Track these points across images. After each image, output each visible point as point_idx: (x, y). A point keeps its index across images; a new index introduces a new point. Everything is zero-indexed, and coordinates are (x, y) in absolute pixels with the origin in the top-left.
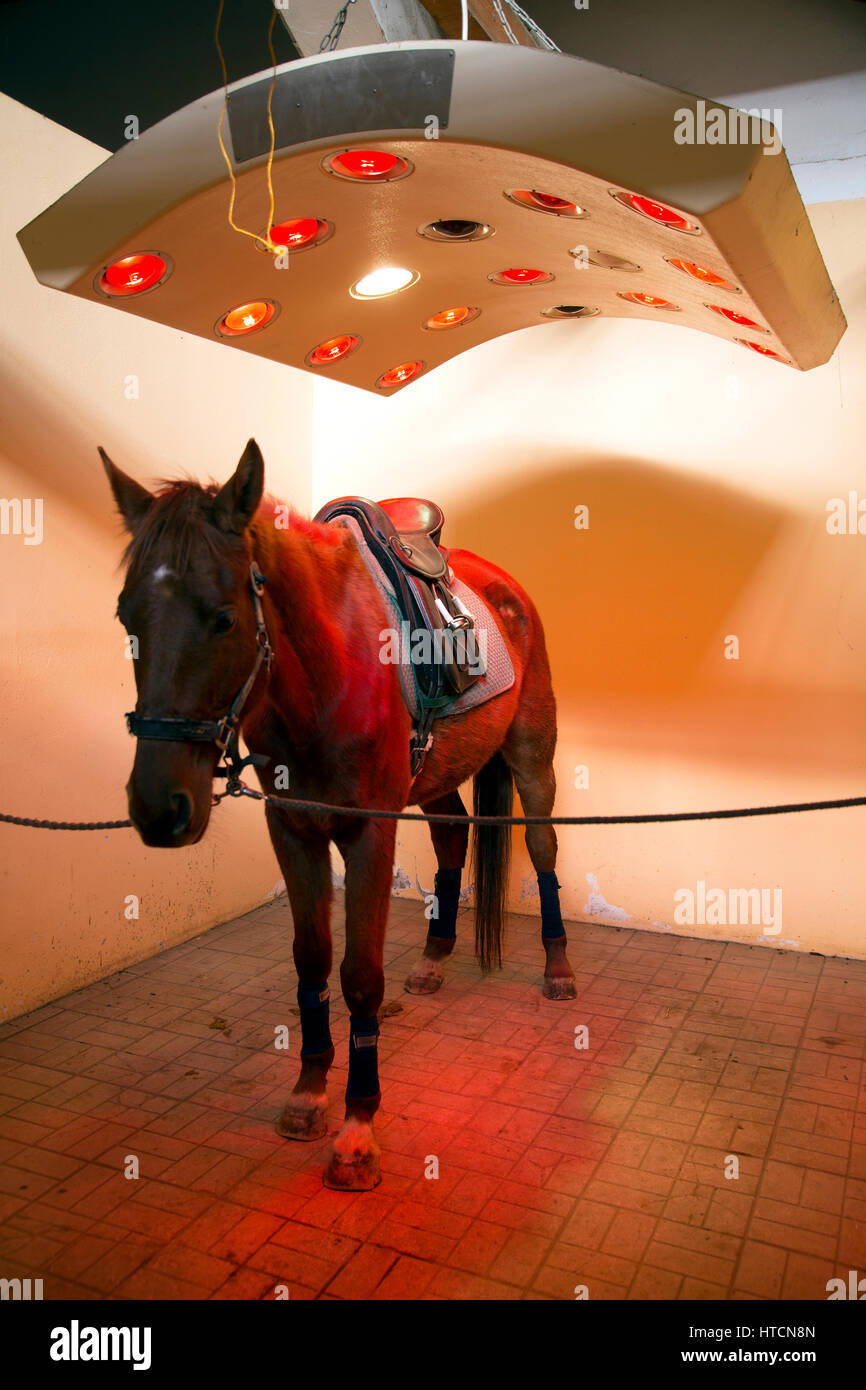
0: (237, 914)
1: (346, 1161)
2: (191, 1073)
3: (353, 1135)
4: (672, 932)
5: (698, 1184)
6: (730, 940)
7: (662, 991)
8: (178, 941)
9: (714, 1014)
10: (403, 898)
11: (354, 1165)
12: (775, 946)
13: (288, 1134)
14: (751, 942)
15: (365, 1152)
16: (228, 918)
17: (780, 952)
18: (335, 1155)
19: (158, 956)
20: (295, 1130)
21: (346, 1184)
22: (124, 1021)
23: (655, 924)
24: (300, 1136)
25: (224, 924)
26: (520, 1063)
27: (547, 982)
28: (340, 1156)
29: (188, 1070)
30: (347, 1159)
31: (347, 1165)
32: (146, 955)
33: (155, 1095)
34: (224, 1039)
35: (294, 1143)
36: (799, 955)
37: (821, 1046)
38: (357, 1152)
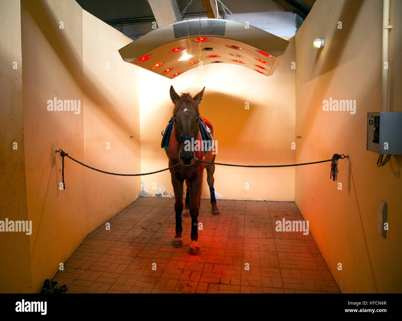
0: (129, 205)
2: (144, 238)
3: (195, 244)
4: (233, 199)
5: (264, 245)
6: (246, 200)
7: (237, 211)
8: (119, 211)
9: (250, 215)
10: (167, 198)
12: (256, 200)
13: (176, 247)
14: (251, 200)
15: (198, 247)
16: (128, 205)
17: (258, 201)
18: (191, 248)
19: (116, 215)
20: (178, 246)
21: (194, 254)
22: (120, 229)
23: (229, 198)
24: (179, 247)
25: (127, 207)
26: (216, 228)
27: (212, 212)
30: (194, 249)
31: (195, 250)
32: (114, 215)
33: (139, 243)
34: (146, 231)
35: (178, 248)
36: (262, 201)
37: (275, 218)
38: (196, 247)
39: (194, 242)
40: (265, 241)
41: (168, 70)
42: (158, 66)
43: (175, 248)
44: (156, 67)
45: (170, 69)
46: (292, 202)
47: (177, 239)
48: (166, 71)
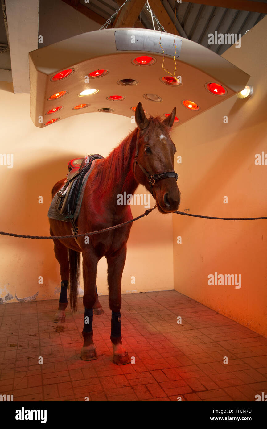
1: (124, 356)
3: (120, 348)
4: (103, 295)
11: (126, 356)
12: (131, 293)
14: (125, 293)
15: (127, 352)
18: (119, 355)
21: (125, 362)
24: (94, 358)
27: (95, 310)
28: (121, 355)
29: (27, 358)
30: (123, 355)
31: (125, 356)
34: (22, 348)
36: (138, 294)
37: (172, 308)
38: (125, 352)
39: (119, 345)
40: (190, 333)
41: (54, 110)
42: (58, 96)
43: (90, 361)
44: (56, 97)
45: (57, 109)
46: (172, 291)
47: (89, 348)
48: (52, 111)
